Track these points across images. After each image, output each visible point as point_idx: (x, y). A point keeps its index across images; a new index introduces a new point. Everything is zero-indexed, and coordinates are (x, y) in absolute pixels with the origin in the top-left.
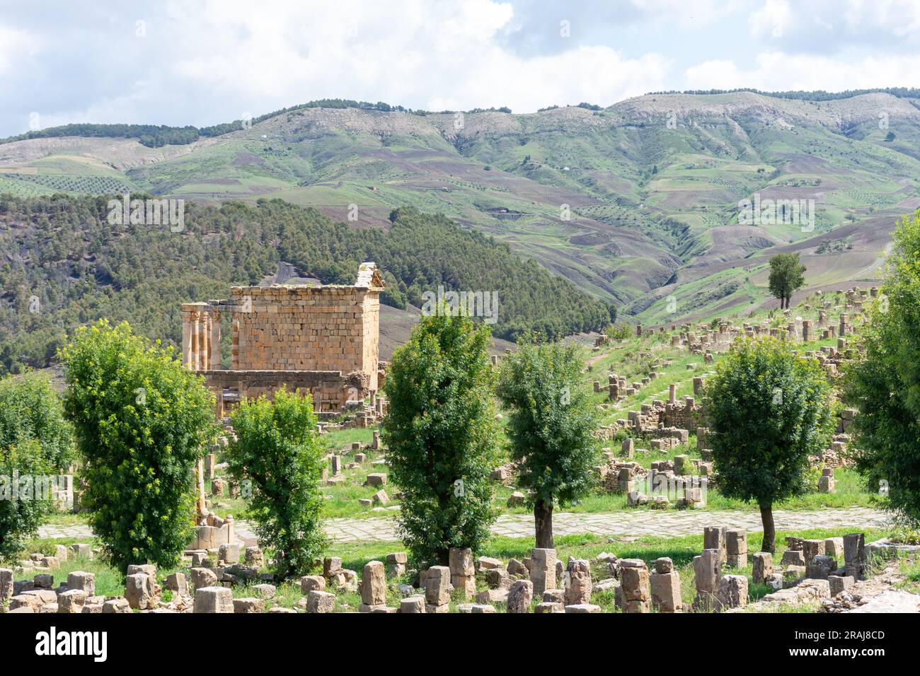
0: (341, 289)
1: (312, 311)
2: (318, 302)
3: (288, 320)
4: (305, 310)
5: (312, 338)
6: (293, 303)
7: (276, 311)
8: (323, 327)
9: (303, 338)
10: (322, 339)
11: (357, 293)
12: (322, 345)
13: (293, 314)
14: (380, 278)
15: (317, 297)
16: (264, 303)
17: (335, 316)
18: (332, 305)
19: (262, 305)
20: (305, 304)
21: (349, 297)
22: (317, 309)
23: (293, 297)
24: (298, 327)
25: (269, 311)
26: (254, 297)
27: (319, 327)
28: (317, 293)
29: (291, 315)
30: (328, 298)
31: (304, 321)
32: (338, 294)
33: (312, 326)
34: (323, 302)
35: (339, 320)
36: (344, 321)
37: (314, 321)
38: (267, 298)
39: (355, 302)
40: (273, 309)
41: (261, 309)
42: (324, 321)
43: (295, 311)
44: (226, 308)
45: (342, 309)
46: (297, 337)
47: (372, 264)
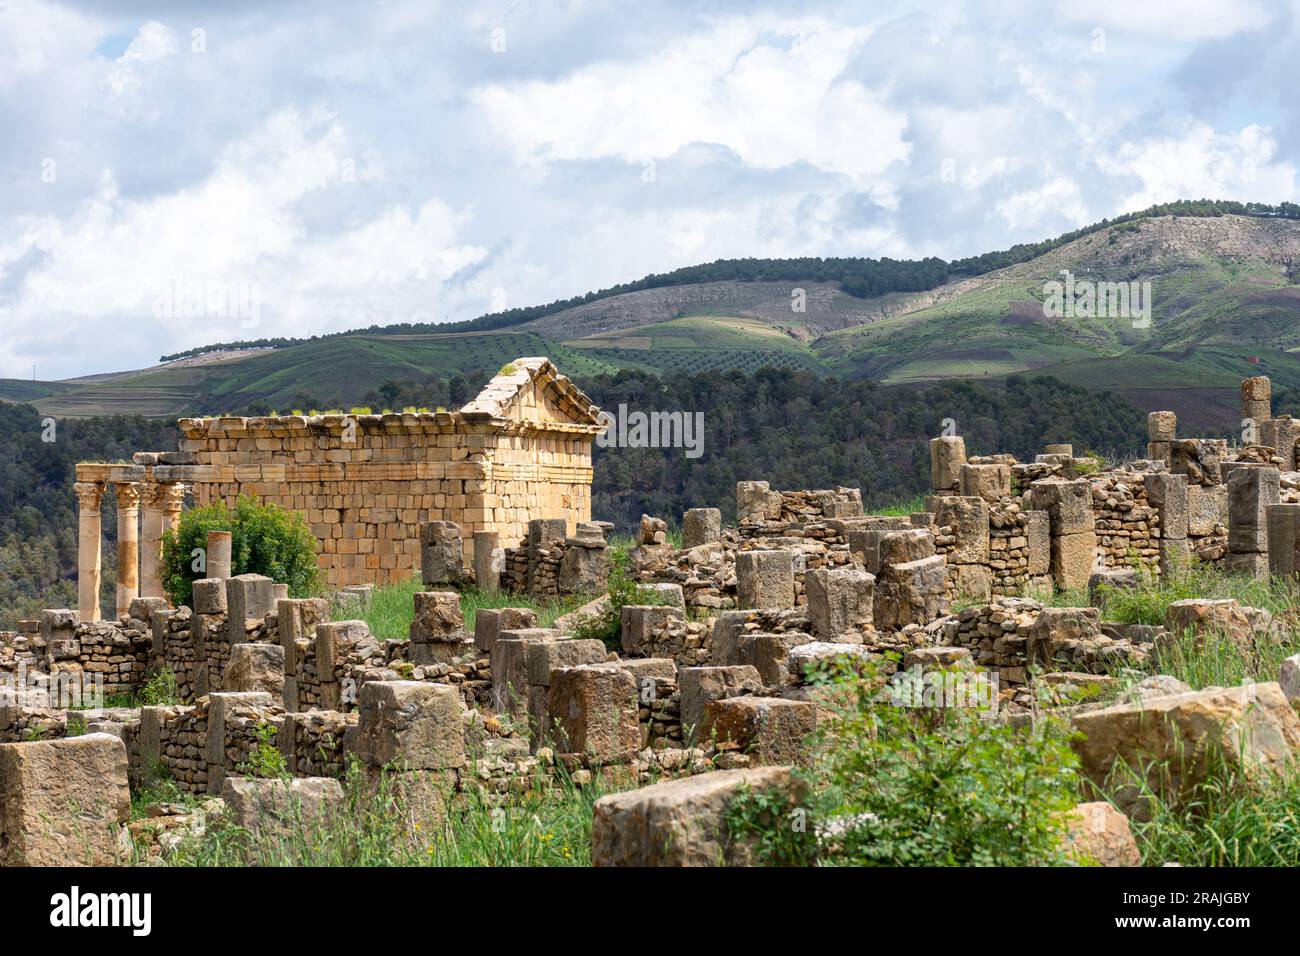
0: (427, 418)
1: (365, 476)
2: (377, 453)
3: (310, 498)
4: (349, 474)
5: (365, 545)
6: (320, 457)
7: (281, 477)
8: (391, 518)
9: (343, 545)
10: (388, 549)
11: (469, 429)
12: (388, 563)
13: (322, 483)
14: (580, 400)
15: (377, 441)
16: (257, 459)
17: (417, 488)
18: (410, 460)
19: (249, 464)
20: (347, 459)
21: (451, 440)
22: (375, 472)
23: (322, 442)
24: (332, 517)
25: (267, 477)
26: (233, 444)
27: (383, 517)
28: (374, 431)
29: (316, 487)
30: (401, 442)
31: (347, 502)
32: (426, 434)
33: (365, 513)
34: (391, 454)
35: (428, 498)
36: (440, 500)
37: (369, 503)
38: (263, 445)
39: (463, 453)
40: (276, 472)
41: (248, 474)
42: (392, 500)
43: (325, 476)
44: (171, 473)
45: (435, 470)
46: (330, 543)
47: (536, 362)
